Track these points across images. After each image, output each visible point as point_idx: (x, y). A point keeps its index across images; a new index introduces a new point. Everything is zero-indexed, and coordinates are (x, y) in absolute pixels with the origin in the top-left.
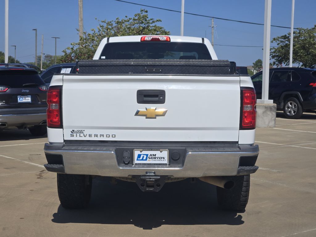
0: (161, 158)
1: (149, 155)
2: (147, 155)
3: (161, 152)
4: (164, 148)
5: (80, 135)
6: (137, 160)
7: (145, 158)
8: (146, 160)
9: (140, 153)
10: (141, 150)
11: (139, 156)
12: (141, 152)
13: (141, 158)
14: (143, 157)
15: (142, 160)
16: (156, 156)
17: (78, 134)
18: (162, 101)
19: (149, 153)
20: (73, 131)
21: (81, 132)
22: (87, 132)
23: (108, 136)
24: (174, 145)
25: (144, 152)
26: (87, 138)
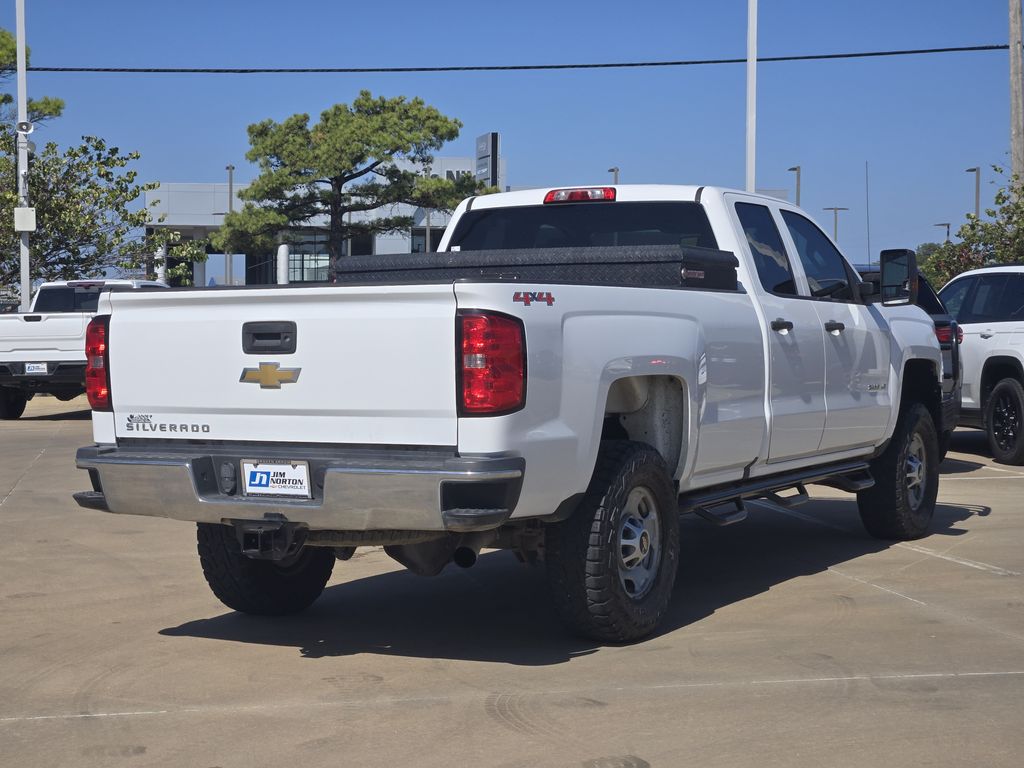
0: (295, 482)
1: (272, 474)
2: (268, 474)
3: (294, 467)
4: (301, 459)
5: (144, 426)
6: (251, 485)
7: (264, 482)
8: (267, 485)
9: (255, 470)
10: (255, 461)
11: (253, 475)
12: (256, 465)
13: (257, 482)
14: (261, 478)
15: (260, 485)
16: (286, 478)
17: (141, 425)
18: (290, 348)
19: (273, 468)
20: (132, 417)
21: (146, 419)
22: (157, 419)
23: (195, 428)
24: (321, 451)
25: (262, 468)
26: (158, 434)
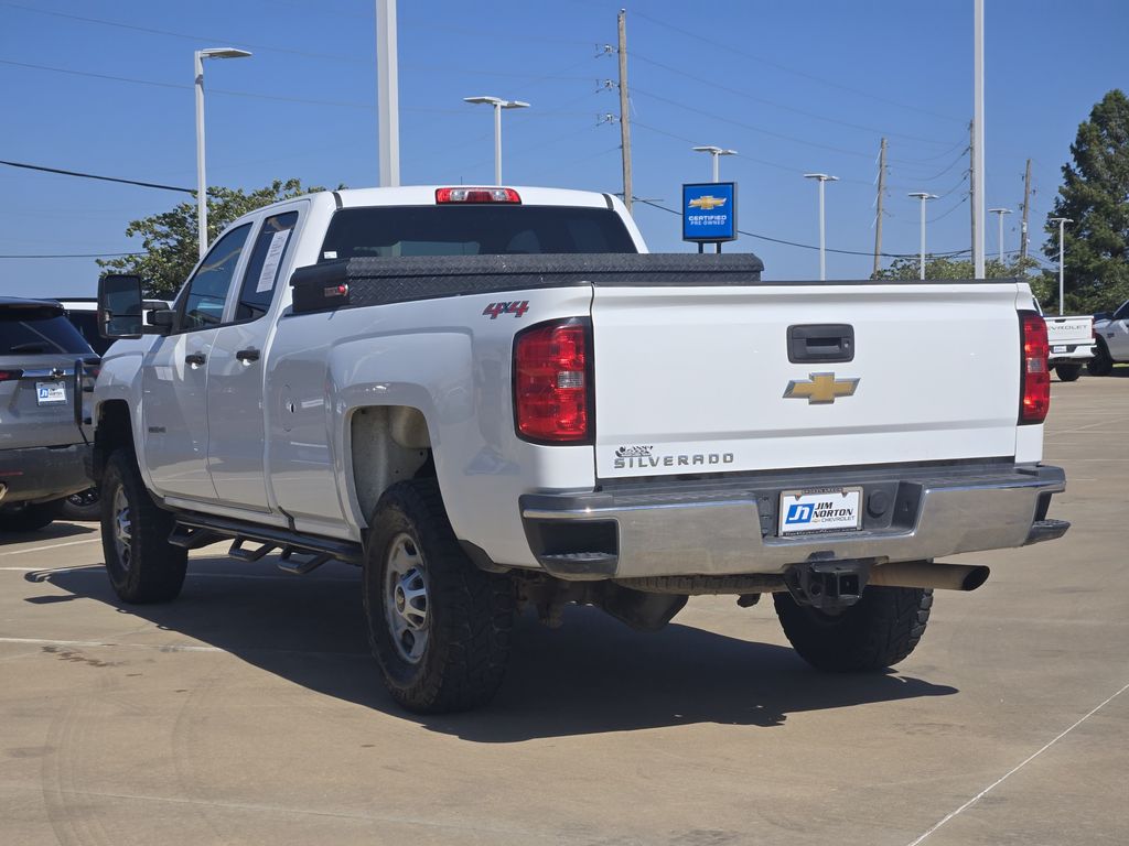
0: (842, 512)
1: (816, 506)
2: (811, 506)
3: (844, 494)
4: (852, 484)
5: (640, 461)
6: (788, 521)
7: (805, 517)
8: (808, 520)
9: (796, 503)
10: (799, 492)
11: (793, 509)
12: (798, 497)
13: (797, 517)
14: (802, 512)
15: (800, 520)
16: (833, 508)
17: (636, 460)
18: (846, 356)
19: (817, 499)
20: (622, 450)
21: (643, 452)
22: (659, 451)
24: (872, 474)
25: (806, 499)
26: (661, 470)
